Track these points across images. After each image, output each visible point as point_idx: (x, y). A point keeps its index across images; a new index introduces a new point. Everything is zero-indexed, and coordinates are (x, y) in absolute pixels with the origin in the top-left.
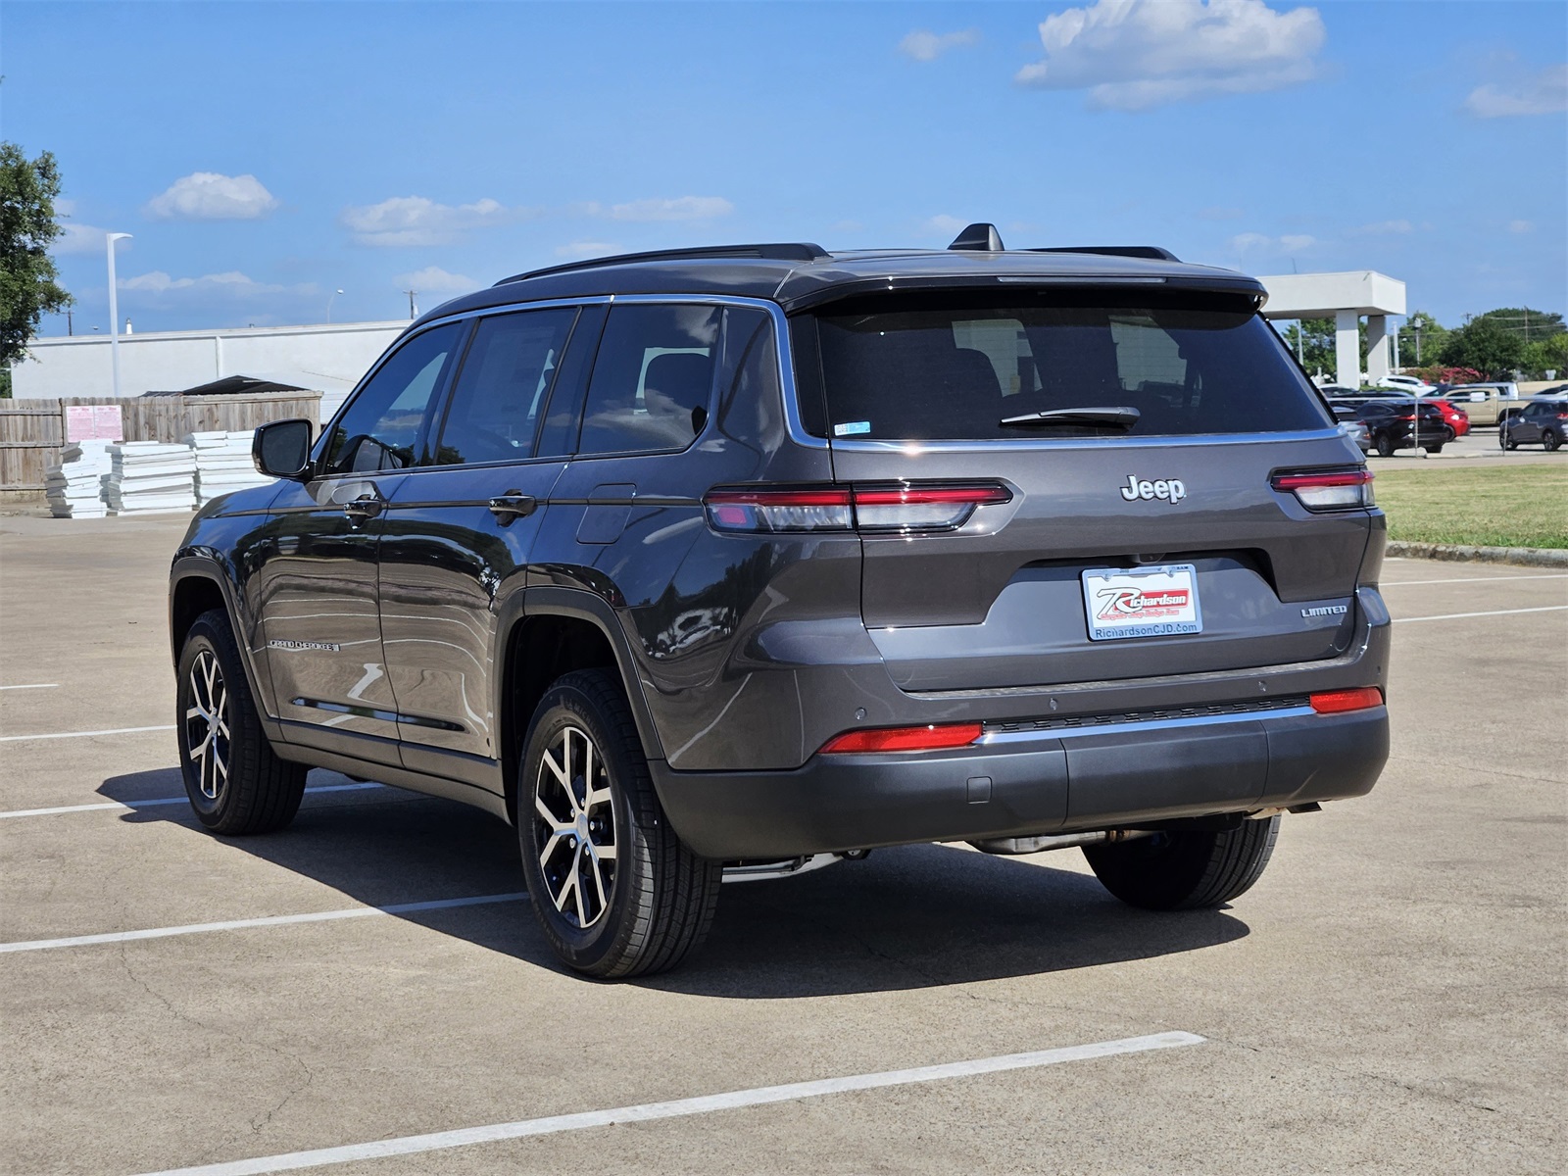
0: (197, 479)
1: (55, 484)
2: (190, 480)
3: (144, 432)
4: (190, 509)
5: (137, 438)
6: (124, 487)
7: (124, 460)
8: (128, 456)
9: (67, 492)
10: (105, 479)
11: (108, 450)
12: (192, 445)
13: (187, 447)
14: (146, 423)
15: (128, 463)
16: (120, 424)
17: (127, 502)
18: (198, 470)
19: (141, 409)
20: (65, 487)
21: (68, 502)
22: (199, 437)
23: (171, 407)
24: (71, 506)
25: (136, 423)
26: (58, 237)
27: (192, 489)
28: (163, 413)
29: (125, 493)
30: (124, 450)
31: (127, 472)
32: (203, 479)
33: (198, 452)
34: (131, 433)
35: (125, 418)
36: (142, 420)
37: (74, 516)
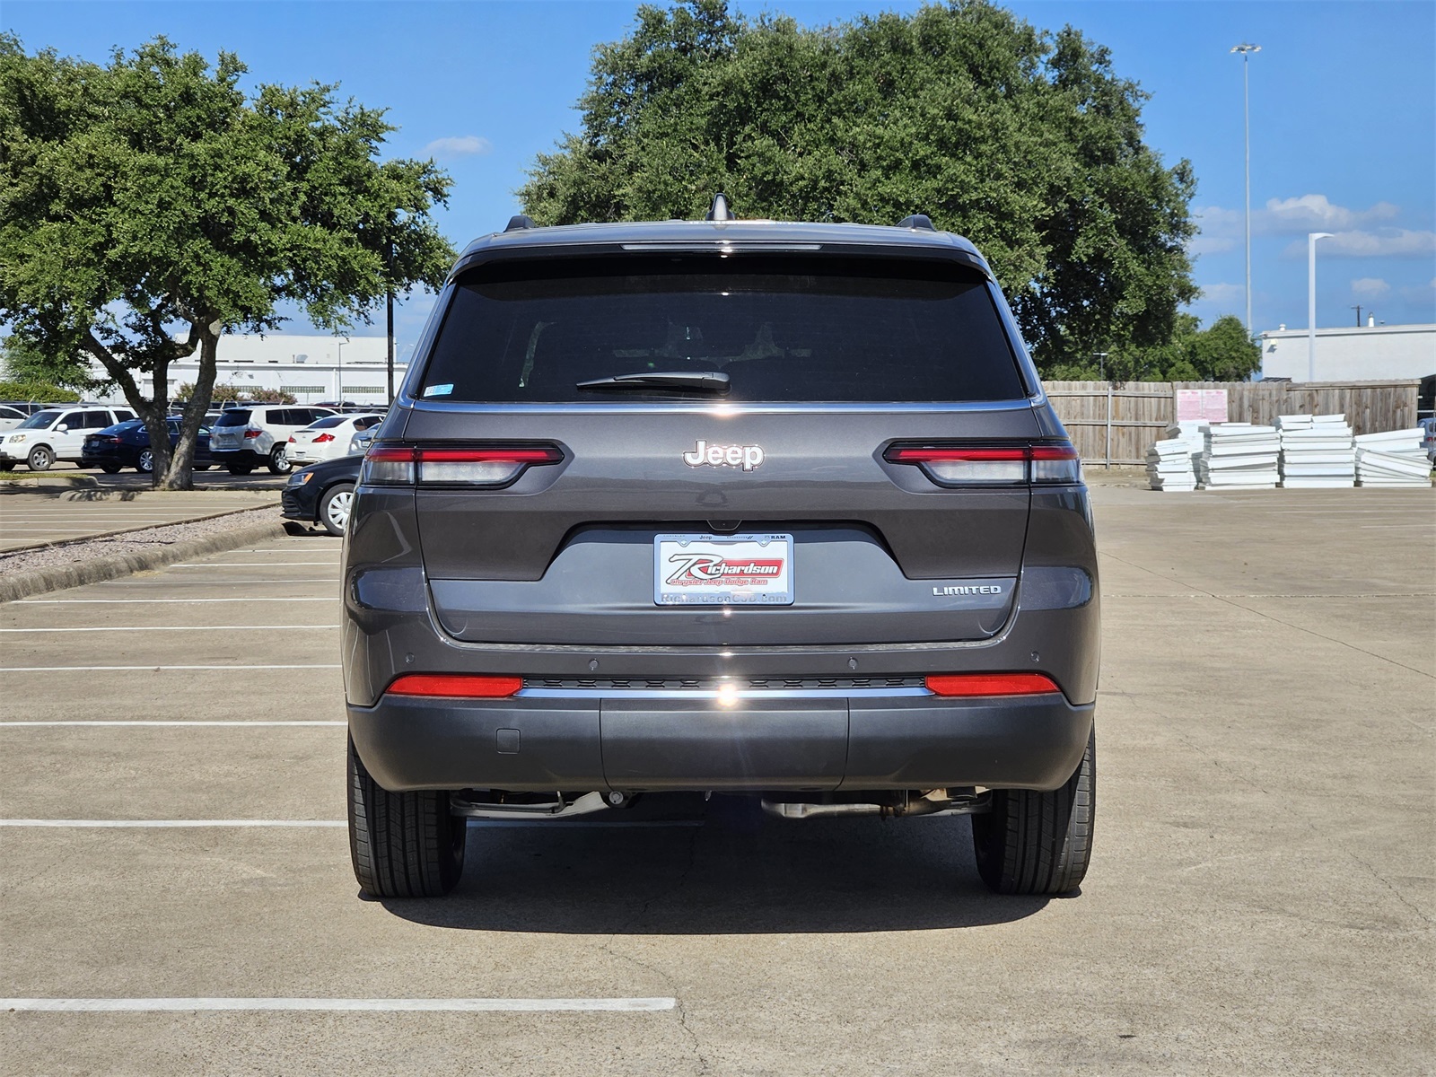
0: (1281, 460)
1: (1152, 459)
2: (1274, 459)
3: (1248, 414)
4: (1273, 486)
5: (1240, 420)
6: (1212, 464)
7: (1213, 439)
8: (1216, 435)
9: (1160, 467)
10: (1196, 457)
11: (1201, 429)
12: (1278, 427)
13: (1273, 429)
14: (1250, 406)
15: (1216, 443)
16: (1226, 406)
17: (1214, 478)
18: (1283, 450)
19: (1246, 393)
20: (1158, 462)
21: (1160, 476)
22: (1286, 420)
23: (1274, 393)
24: (1162, 480)
25: (1241, 406)
26: (1194, 236)
27: (1276, 467)
28: (1267, 397)
29: (1213, 469)
30: (1213, 430)
31: (1215, 451)
32: (1287, 459)
33: (1283, 434)
34: (1236, 416)
35: (1230, 401)
36: (1246, 404)
37: (1165, 489)
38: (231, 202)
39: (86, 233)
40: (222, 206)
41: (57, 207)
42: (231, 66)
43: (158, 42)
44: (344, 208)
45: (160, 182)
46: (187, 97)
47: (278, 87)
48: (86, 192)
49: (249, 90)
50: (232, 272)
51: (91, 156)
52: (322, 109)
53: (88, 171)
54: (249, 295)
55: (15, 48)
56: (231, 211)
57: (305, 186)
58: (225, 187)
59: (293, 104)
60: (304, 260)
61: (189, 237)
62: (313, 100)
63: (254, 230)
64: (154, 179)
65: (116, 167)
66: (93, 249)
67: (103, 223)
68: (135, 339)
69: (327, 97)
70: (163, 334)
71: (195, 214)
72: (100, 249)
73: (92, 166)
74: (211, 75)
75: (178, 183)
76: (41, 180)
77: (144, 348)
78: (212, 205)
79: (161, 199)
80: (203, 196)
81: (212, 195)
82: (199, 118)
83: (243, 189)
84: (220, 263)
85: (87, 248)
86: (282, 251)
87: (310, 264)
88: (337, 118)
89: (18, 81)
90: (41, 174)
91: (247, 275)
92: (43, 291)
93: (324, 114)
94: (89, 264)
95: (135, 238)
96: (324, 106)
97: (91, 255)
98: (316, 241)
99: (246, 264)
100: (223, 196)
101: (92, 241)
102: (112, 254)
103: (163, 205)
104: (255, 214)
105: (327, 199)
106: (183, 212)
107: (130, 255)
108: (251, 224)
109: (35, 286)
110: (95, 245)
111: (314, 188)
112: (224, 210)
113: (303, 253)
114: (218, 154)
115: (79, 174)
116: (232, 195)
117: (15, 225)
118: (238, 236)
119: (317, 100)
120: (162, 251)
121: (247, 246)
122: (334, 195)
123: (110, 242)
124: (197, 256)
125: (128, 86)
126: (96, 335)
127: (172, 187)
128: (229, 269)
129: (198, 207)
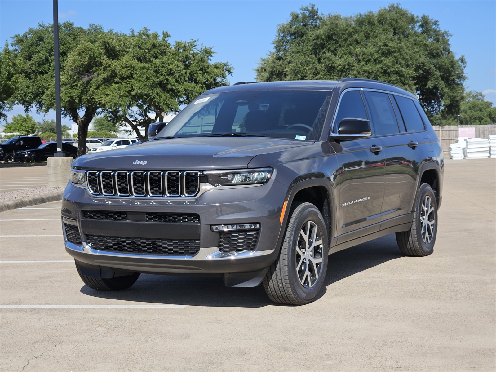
1: (450, 150)
2: (488, 149)
3: (481, 135)
4: (488, 157)
5: (479, 137)
6: (468, 151)
8: (469, 142)
9: (452, 152)
10: (464, 149)
11: (465, 140)
12: (489, 139)
13: (487, 140)
14: (482, 133)
15: (469, 144)
16: (475, 133)
17: (469, 155)
18: (490, 146)
19: (481, 129)
21: (452, 155)
22: (491, 137)
23: (490, 128)
24: (452, 156)
25: (479, 133)
26: (466, 80)
27: (489, 151)
28: (487, 129)
29: (469, 153)
30: (469, 140)
31: (469, 147)
32: (492, 149)
33: (491, 141)
35: (476, 131)
36: (481, 132)
37: (454, 159)
38: (167, 77)
39: (125, 87)
40: (164, 78)
41: (117, 80)
42: (166, 35)
43: (144, 29)
44: (201, 78)
45: (146, 72)
46: (154, 46)
47: (180, 41)
48: (125, 75)
49: (172, 42)
50: (168, 98)
51: (126, 64)
52: (194, 47)
53: (126, 69)
54: (173, 104)
55: (101, 29)
56: (167, 80)
57: (189, 71)
58: (165, 73)
59: (185, 46)
60: (189, 93)
61: (155, 88)
62: (191, 45)
63: (174, 85)
64: (145, 71)
65: (134, 67)
66: (128, 92)
67: (130, 84)
68: (140, 118)
69: (195, 44)
70: (148, 117)
71: (157, 81)
72: (129, 92)
73: (127, 67)
74: (160, 38)
75: (152, 72)
76: (112, 72)
77: (142, 121)
78: (161, 78)
79: (147, 77)
80: (159, 75)
81: (161, 75)
82: (157, 52)
83: (170, 73)
84: (164, 95)
85: (126, 92)
86: (182, 91)
87: (190, 94)
88: (198, 50)
89: (105, 42)
90: (112, 70)
91: (172, 98)
92: (113, 105)
93: (195, 49)
94: (126, 96)
95: (139, 88)
96: (194, 46)
97: (127, 94)
98: (192, 88)
99: (172, 95)
100: (165, 75)
101: (127, 89)
102: (133, 93)
103: (147, 78)
104: (174, 80)
105: (195, 75)
106: (153, 80)
107: (138, 93)
108: (173, 84)
109: (111, 103)
110: (128, 91)
111: (191, 72)
112: (165, 79)
113: (188, 92)
114: (163, 63)
115: (123, 69)
116: (167, 75)
117: (105, 85)
118: (169, 87)
119: (192, 45)
120: (147, 92)
121: (172, 90)
122: (198, 74)
123: (133, 90)
124: (157, 93)
125: (137, 43)
126: (128, 117)
127: (150, 73)
128: (167, 97)
129: (158, 79)
